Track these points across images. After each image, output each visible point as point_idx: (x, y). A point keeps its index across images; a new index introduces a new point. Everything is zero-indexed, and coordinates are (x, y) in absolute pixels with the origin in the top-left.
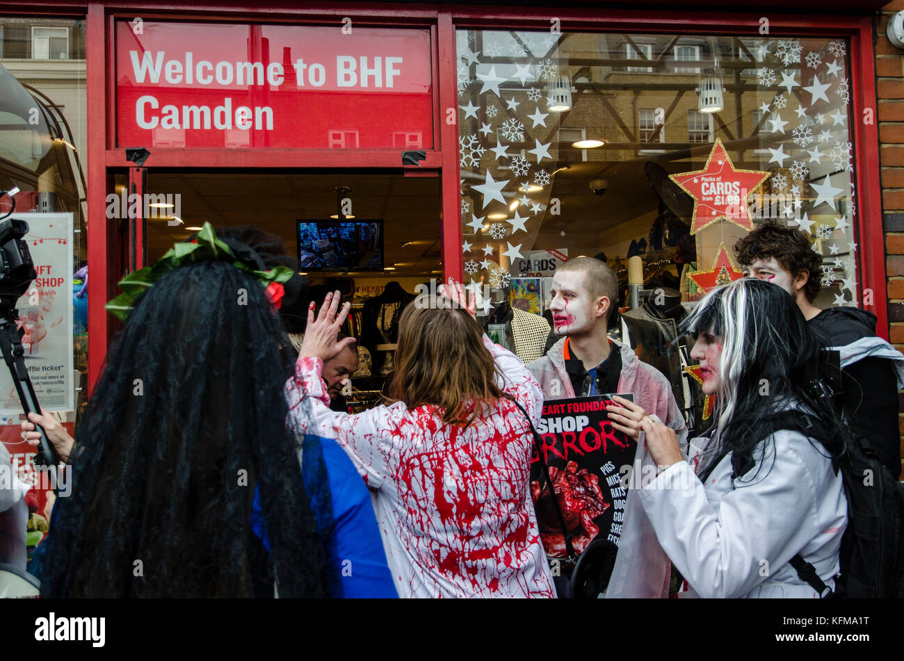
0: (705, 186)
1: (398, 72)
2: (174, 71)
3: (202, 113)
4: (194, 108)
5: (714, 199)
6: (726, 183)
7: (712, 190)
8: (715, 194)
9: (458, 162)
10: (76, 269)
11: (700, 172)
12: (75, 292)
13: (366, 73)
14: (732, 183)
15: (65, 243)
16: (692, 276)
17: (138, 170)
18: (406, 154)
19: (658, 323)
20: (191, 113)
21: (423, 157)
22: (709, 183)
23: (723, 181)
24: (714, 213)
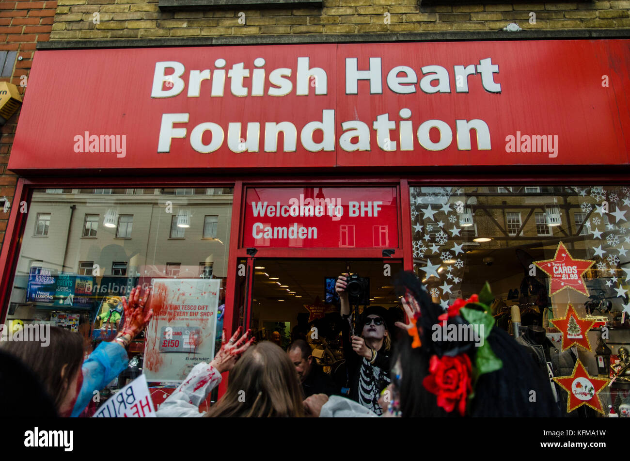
0: (555, 269)
1: (380, 209)
2: (271, 211)
3: (283, 231)
4: (279, 228)
5: (562, 276)
6: (568, 267)
7: (560, 271)
8: (562, 273)
9: (412, 255)
10: (219, 305)
11: (551, 260)
12: (218, 317)
13: (363, 209)
14: (572, 267)
15: (215, 294)
16: (553, 322)
17: (252, 259)
18: (384, 251)
19: (532, 347)
20: (278, 231)
21: (393, 252)
22: (558, 267)
23: (566, 265)
24: (562, 284)
